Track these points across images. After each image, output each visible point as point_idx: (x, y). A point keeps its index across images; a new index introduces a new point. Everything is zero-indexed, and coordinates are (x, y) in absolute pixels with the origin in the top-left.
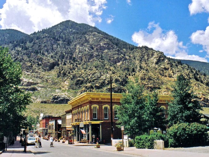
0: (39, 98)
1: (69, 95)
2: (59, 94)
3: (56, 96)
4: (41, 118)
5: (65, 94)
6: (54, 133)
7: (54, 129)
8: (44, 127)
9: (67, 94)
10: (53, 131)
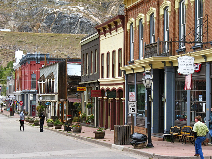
0: (12, 18)
1: (87, 12)
2: (62, 9)
3: (54, 13)
4: (16, 65)
5: (79, 10)
6: (55, 103)
7: (56, 90)
8: (25, 88)
9: (81, 8)
10: (53, 97)
